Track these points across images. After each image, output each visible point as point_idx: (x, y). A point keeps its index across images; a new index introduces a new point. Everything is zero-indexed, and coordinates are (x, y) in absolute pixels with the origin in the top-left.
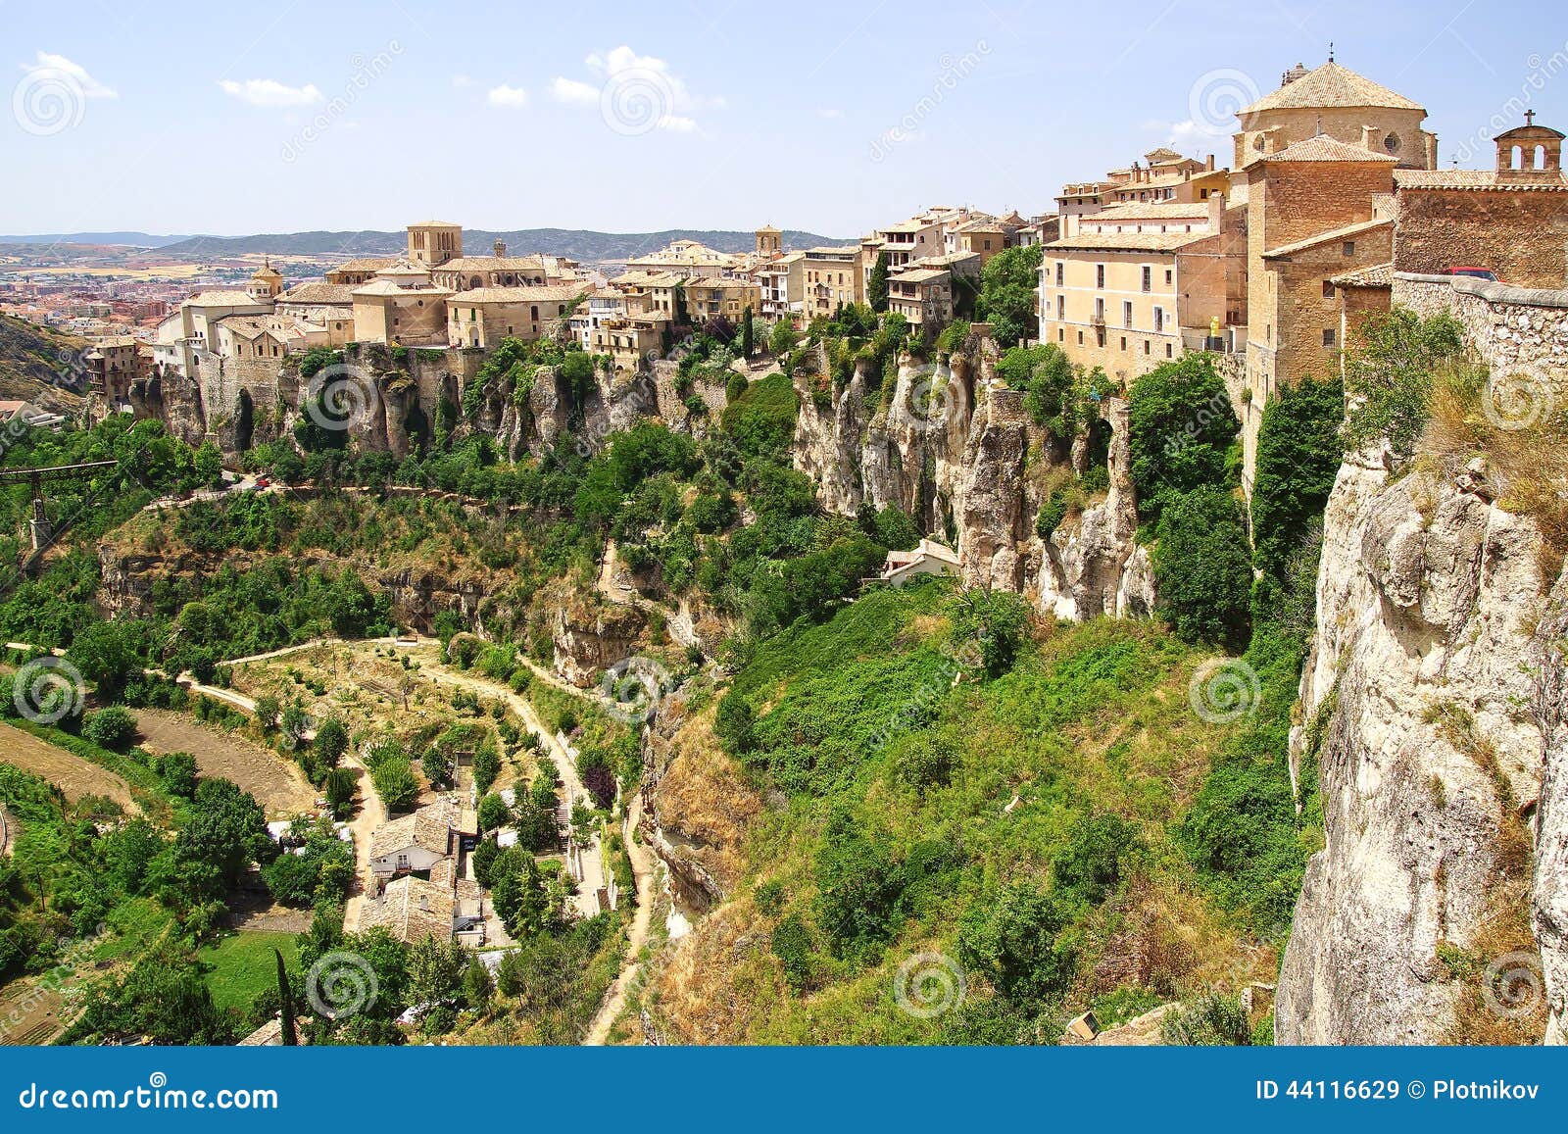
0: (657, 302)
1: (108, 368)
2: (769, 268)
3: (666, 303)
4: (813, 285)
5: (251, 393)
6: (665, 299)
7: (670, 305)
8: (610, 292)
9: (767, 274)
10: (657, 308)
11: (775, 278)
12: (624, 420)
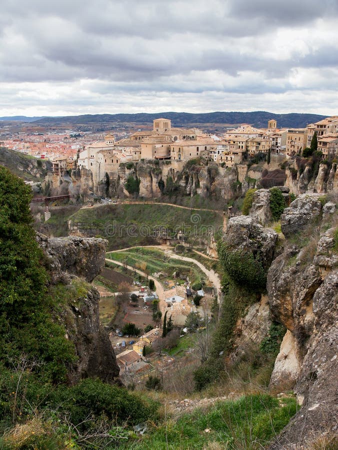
0: (239, 146)
1: (59, 166)
2: (274, 135)
3: (242, 147)
4: (290, 141)
5: (109, 174)
6: (242, 145)
7: (244, 147)
8: (224, 143)
9: (274, 137)
10: (239, 148)
11: (277, 138)
12: (228, 183)
